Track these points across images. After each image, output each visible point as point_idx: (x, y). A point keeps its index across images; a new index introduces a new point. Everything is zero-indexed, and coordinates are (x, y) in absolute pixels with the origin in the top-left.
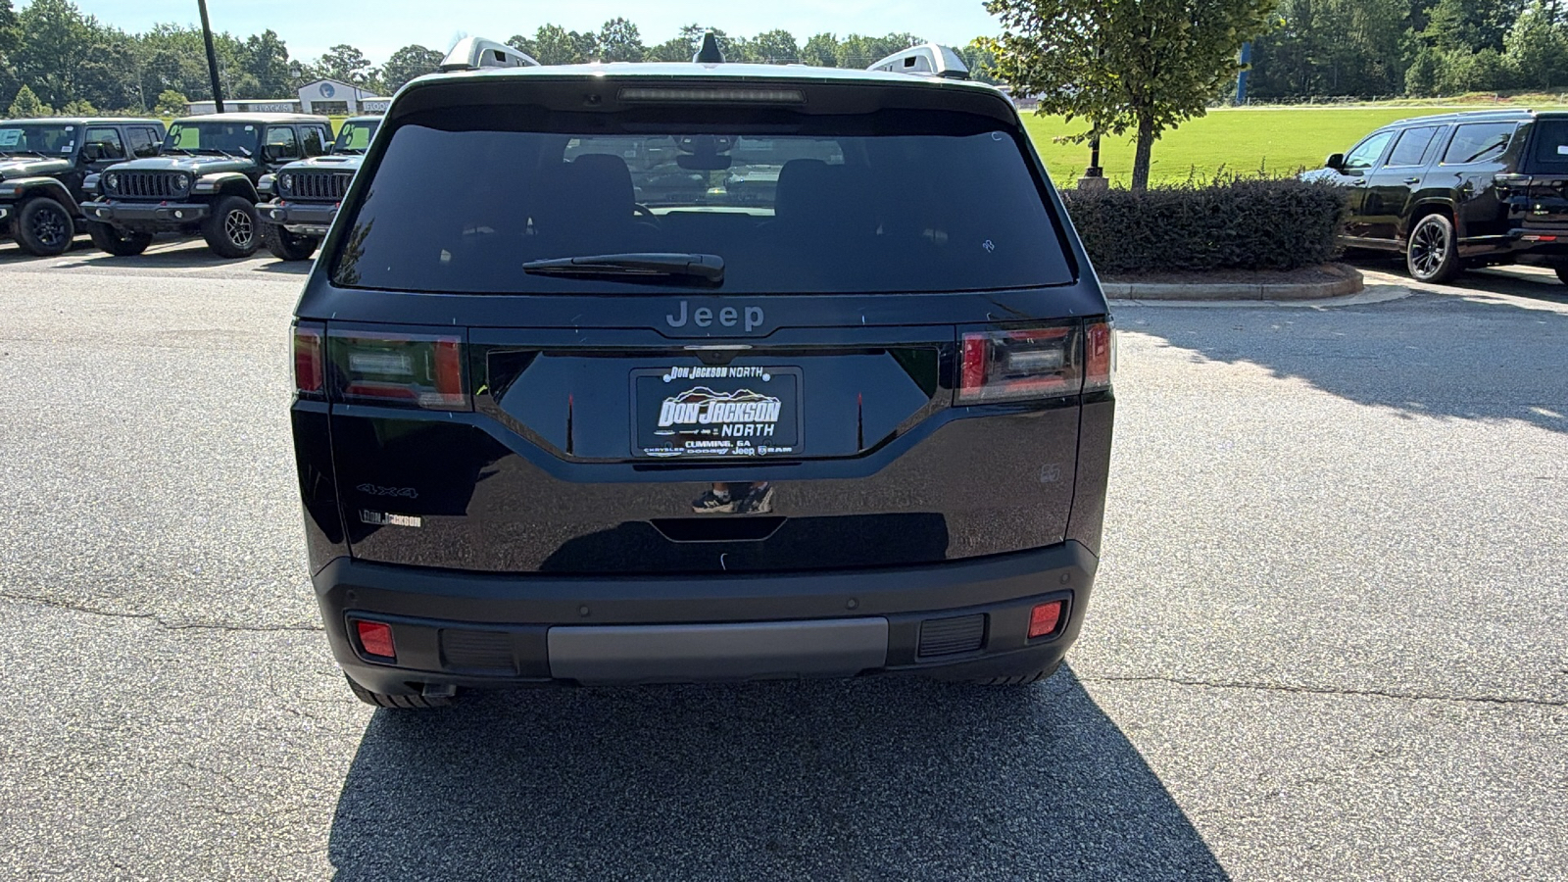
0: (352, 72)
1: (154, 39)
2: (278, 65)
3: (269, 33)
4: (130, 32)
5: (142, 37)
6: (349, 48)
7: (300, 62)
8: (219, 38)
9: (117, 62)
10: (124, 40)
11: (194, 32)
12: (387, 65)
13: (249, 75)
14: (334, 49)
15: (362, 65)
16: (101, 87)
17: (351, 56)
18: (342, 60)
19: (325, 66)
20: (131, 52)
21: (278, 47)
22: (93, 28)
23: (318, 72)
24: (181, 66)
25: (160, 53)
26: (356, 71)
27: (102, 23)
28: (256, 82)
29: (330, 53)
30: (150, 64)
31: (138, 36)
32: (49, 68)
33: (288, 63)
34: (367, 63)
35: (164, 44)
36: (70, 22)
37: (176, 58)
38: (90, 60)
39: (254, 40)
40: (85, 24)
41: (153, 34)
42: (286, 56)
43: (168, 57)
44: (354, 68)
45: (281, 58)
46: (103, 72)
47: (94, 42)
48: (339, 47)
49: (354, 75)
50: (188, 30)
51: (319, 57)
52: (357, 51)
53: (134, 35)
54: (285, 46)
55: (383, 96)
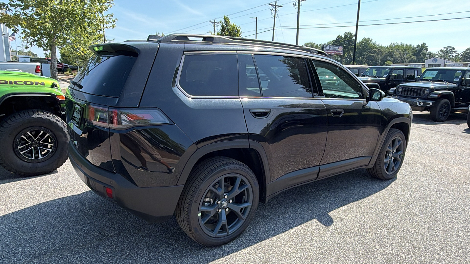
0: (449, 55)
1: (390, 47)
2: (424, 53)
3: (424, 44)
4: (383, 45)
5: (386, 47)
6: (451, 47)
7: (431, 52)
8: (408, 46)
9: (378, 54)
10: (382, 47)
11: (401, 44)
12: (463, 52)
13: (414, 56)
14: (445, 48)
15: (454, 52)
16: (372, 60)
17: (450, 50)
18: (447, 51)
19: (440, 53)
20: (382, 51)
21: (425, 48)
22: (375, 45)
23: (437, 55)
24: (394, 54)
25: (389, 51)
26: (451, 54)
27: (377, 44)
28: (415, 59)
29: (443, 49)
30: (386, 54)
31: (385, 46)
32: (361, 56)
33: (427, 52)
34: (456, 52)
35: (392, 48)
36: (369, 44)
37: (394, 52)
38: (371, 53)
39: (418, 46)
40: (373, 44)
41: (390, 46)
42: (427, 50)
43: (391, 52)
44: (451, 53)
45: (426, 51)
46: (373, 56)
47: (373, 49)
48: (447, 47)
49: (450, 56)
50: (400, 44)
51: (439, 50)
52: (453, 48)
53: (384, 46)
54: (428, 47)
55: (459, 62)
